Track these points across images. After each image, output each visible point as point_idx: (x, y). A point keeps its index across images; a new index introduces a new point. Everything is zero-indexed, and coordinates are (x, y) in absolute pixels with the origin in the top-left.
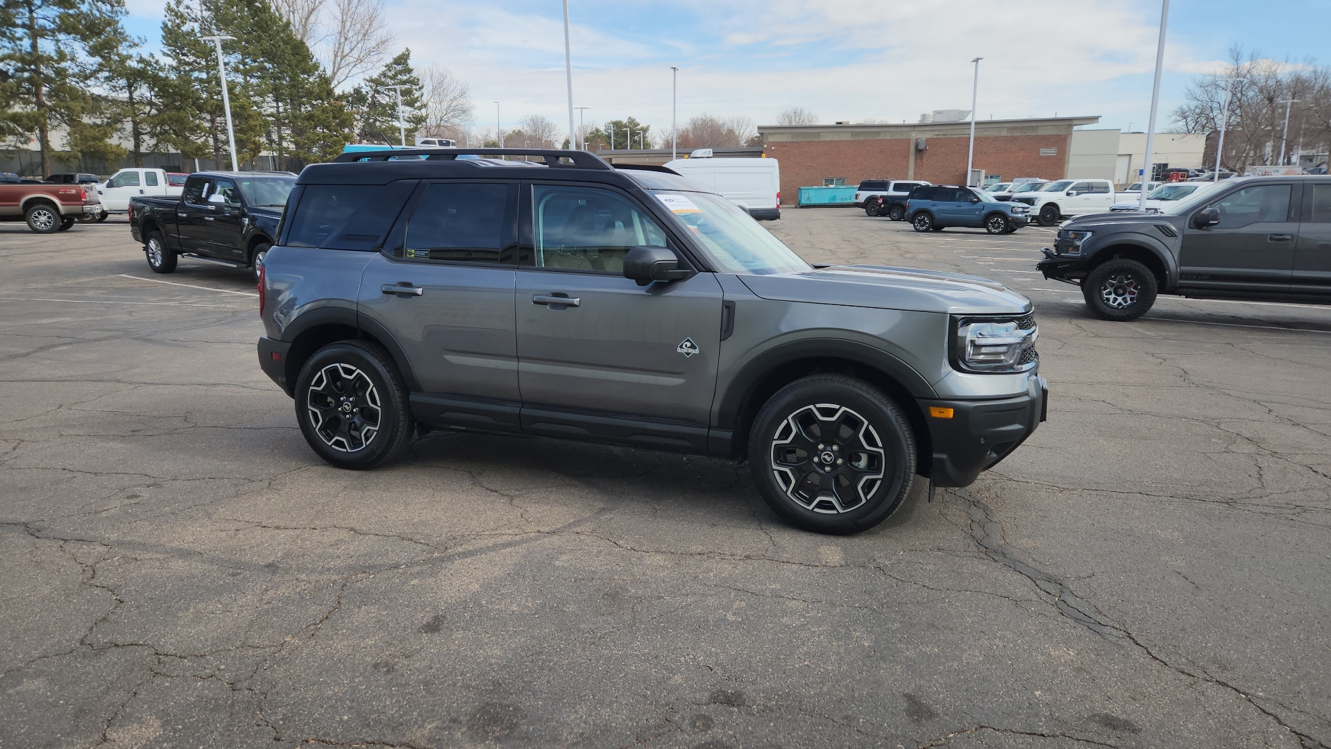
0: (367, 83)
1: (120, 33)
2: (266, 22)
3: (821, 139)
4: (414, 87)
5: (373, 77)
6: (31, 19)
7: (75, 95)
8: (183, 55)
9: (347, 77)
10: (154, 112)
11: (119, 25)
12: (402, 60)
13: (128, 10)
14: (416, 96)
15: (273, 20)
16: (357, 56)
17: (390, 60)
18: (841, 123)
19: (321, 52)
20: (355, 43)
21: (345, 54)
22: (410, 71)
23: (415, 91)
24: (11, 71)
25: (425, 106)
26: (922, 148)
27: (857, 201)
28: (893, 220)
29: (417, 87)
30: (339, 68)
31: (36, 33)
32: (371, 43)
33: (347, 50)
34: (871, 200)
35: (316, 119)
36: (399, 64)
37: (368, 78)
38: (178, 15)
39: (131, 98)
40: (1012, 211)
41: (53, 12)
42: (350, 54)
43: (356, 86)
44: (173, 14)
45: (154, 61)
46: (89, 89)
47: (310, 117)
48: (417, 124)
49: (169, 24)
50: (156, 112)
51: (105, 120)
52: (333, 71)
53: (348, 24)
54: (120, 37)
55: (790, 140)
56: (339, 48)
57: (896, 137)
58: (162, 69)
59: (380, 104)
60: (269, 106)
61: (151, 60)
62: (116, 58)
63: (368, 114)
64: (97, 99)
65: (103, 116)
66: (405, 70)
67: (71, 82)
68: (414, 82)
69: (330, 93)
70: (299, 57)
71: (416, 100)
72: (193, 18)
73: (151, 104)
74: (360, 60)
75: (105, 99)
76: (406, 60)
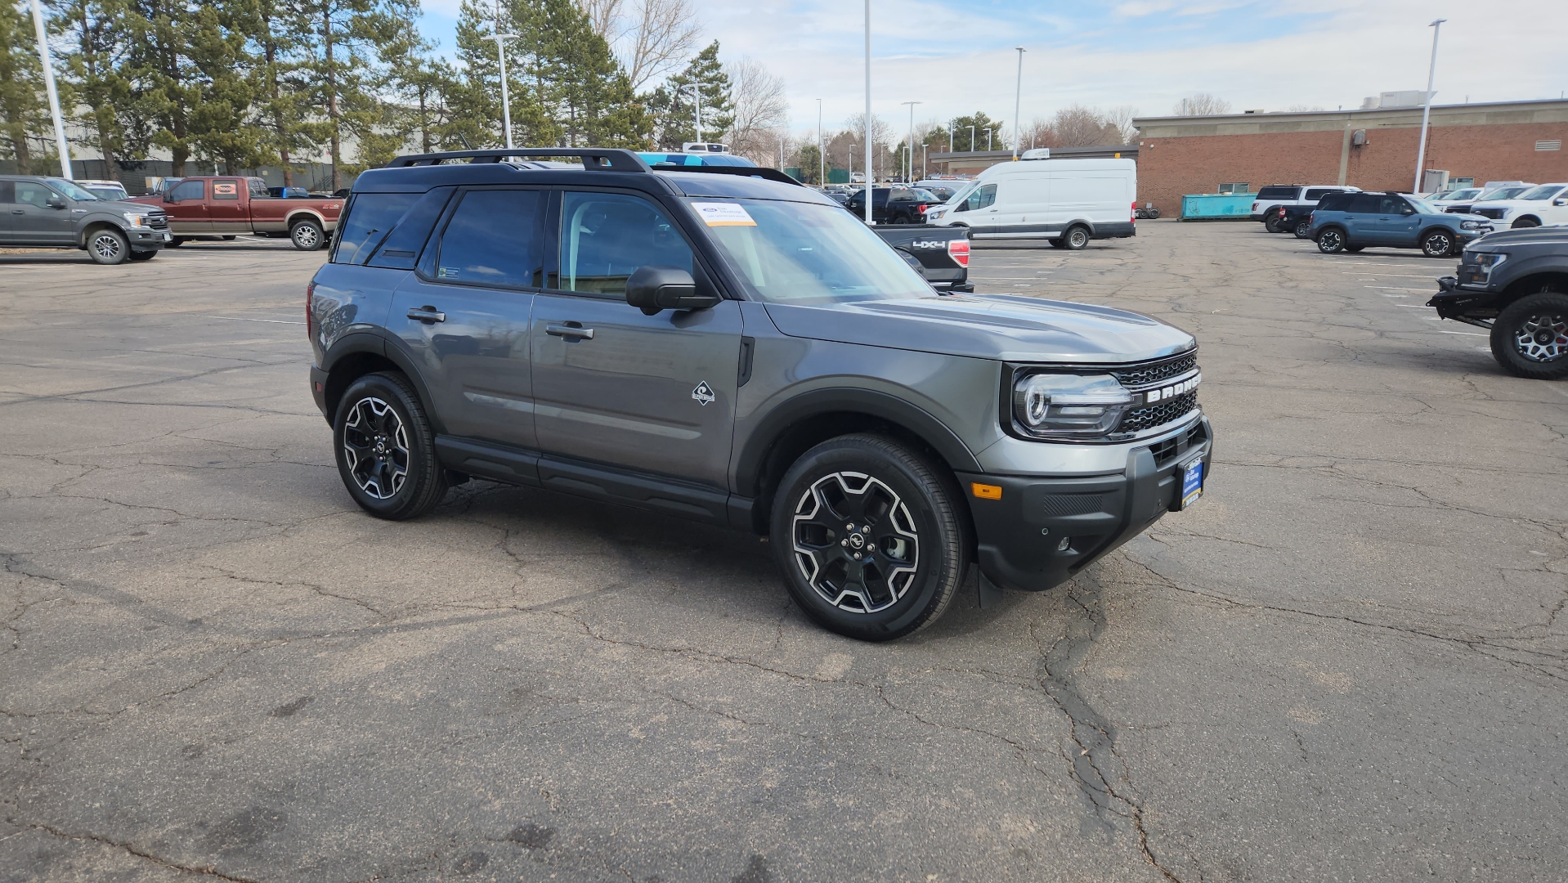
0: (670, 82)
1: (414, 36)
2: (563, 17)
3: (1218, 134)
4: (721, 85)
5: (677, 76)
6: (326, 23)
7: (366, 104)
8: (477, 57)
9: (648, 76)
10: (445, 120)
11: (414, 27)
12: (710, 54)
13: (423, 10)
14: (723, 95)
15: (571, 14)
16: (660, 52)
17: (696, 55)
18: (1252, 112)
19: (622, 48)
20: (659, 37)
21: (647, 50)
22: (717, 66)
23: (722, 90)
24: (307, 80)
25: (732, 106)
26: (1360, 143)
27: (1255, 213)
28: (1299, 237)
29: (725, 85)
30: (641, 67)
31: (331, 39)
32: (676, 36)
33: (649, 47)
34: (1273, 210)
35: (612, 125)
36: (706, 59)
37: (671, 76)
38: (475, 14)
39: (423, 106)
40: (1462, 227)
41: (347, 14)
42: (653, 50)
43: (658, 87)
44: (468, 12)
45: (445, 65)
46: (381, 97)
47: (606, 123)
48: (723, 127)
49: (464, 24)
50: (448, 121)
51: (396, 131)
52: (635, 67)
53: (653, 15)
54: (413, 40)
55: (1175, 135)
56: (641, 44)
57: (1323, 129)
58: (452, 74)
59: (683, 105)
60: (563, 112)
61: (443, 64)
62: (409, 63)
63: (670, 117)
64: (388, 108)
65: (393, 126)
66: (712, 65)
67: (363, 90)
68: (722, 79)
69: (628, 95)
70: (596, 55)
71: (723, 100)
72: (489, 17)
73: (441, 111)
74: (663, 56)
75: (397, 108)
76: (714, 54)
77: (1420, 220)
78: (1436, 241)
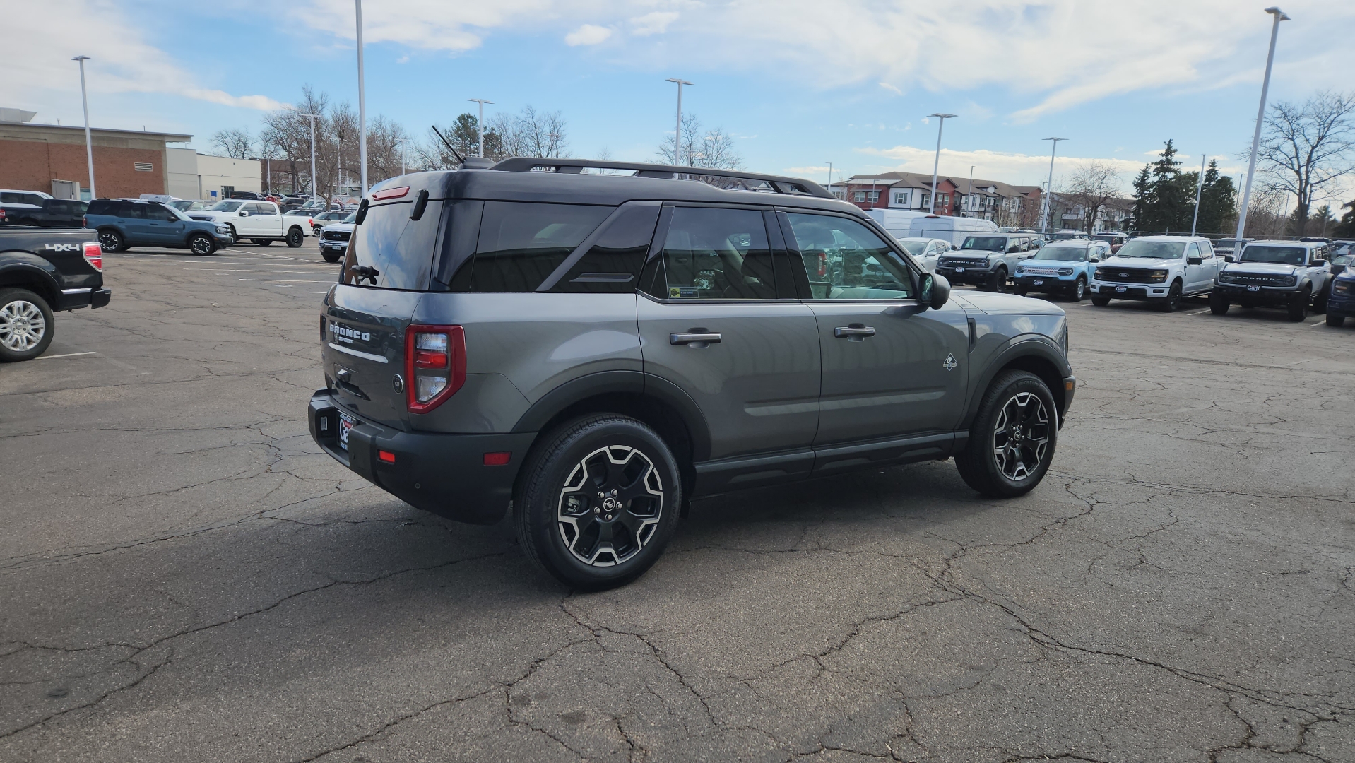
40: (217, 231)
77: (184, 225)
78: (199, 243)
